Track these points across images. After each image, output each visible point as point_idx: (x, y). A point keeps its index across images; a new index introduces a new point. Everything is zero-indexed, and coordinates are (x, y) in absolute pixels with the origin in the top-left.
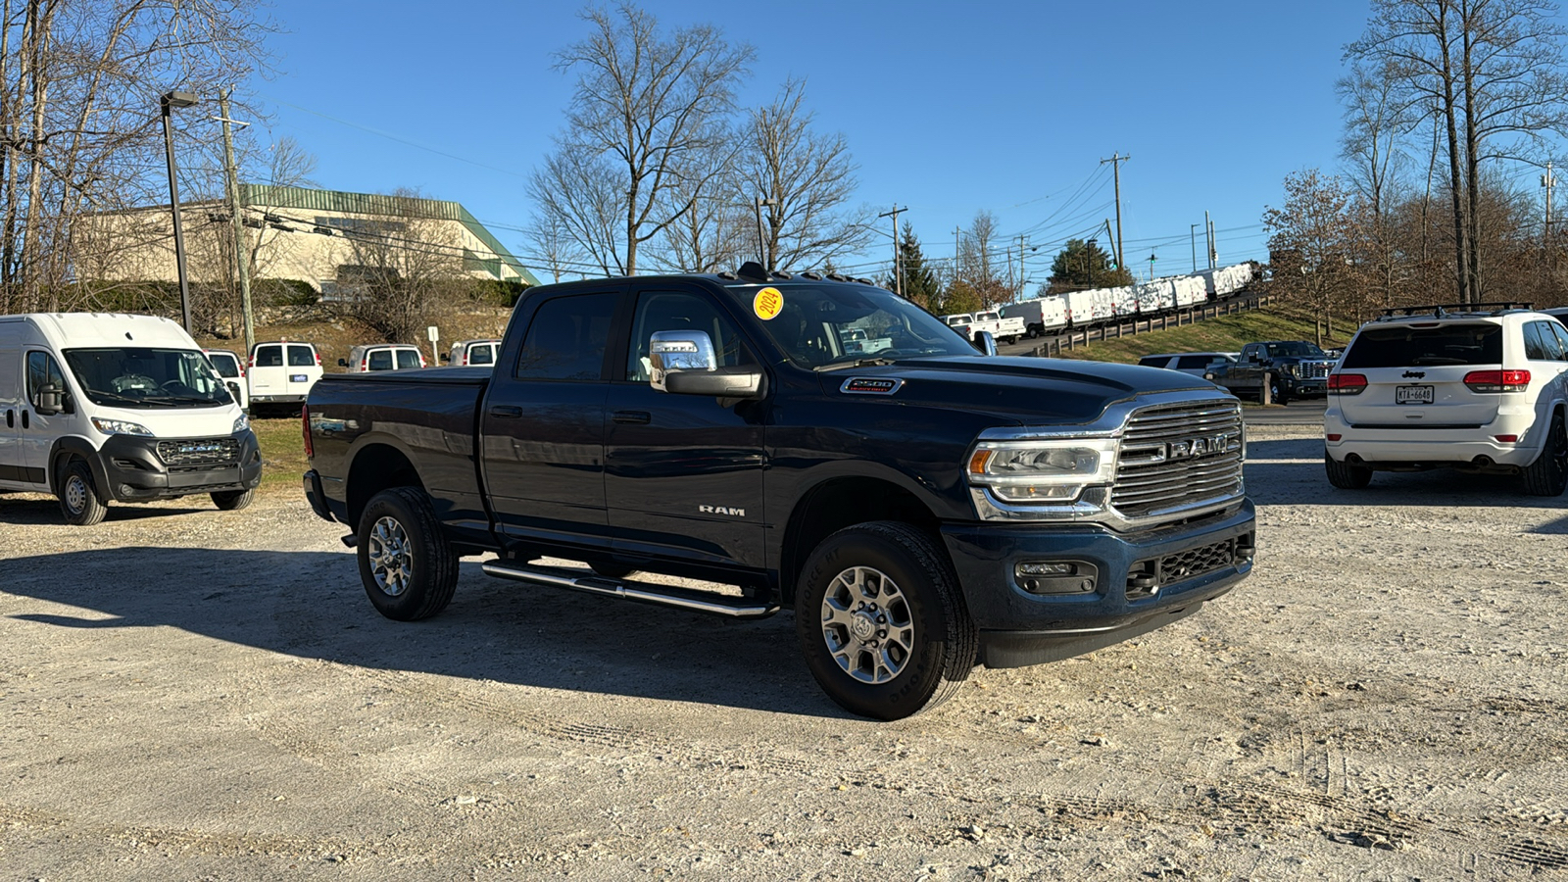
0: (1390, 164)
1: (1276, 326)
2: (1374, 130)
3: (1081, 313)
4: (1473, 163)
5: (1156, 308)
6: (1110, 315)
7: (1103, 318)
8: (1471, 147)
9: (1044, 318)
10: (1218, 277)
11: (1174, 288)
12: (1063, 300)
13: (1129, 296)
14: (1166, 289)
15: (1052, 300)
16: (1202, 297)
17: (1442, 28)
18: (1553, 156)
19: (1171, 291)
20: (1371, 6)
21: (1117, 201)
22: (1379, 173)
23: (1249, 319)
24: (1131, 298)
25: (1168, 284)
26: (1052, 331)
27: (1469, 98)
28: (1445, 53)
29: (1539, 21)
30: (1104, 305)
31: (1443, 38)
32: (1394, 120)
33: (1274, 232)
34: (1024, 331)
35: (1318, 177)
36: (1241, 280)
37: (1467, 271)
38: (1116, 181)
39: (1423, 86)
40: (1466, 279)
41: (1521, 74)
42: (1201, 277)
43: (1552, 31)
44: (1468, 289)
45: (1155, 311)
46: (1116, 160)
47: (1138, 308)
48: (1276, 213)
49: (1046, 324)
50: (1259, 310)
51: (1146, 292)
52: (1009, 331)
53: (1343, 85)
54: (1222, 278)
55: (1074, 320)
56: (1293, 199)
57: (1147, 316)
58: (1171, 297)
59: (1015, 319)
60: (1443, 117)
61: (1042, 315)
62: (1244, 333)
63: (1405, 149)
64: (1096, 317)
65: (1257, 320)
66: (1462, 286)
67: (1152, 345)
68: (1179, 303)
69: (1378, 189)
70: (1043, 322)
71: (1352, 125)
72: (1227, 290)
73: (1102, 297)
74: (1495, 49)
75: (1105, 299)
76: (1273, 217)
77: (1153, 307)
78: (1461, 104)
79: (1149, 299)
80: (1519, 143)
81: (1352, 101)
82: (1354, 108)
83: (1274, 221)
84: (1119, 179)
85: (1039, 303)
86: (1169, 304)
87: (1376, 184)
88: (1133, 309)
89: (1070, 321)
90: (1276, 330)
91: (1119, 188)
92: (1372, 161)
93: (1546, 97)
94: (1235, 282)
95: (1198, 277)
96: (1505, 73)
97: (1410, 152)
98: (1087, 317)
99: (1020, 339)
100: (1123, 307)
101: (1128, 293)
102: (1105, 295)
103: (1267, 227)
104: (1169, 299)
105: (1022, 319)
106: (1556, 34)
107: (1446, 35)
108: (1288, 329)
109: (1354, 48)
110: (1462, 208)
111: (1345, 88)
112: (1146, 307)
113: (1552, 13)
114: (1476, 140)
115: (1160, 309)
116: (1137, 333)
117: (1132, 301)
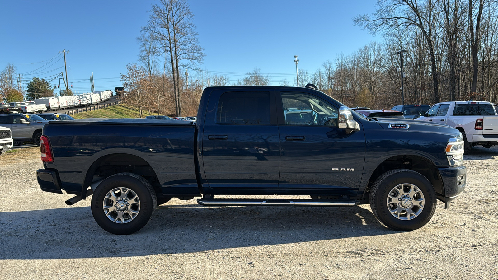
0: (153, 65)
1: (126, 110)
2: (148, 54)
3: (63, 104)
4: (177, 67)
5: (86, 103)
6: (72, 105)
7: (70, 106)
8: (177, 63)
9: (50, 105)
10: (102, 94)
11: (91, 97)
12: (57, 99)
13: (77, 99)
14: (88, 97)
15: (53, 98)
16: (99, 100)
17: (168, 27)
18: (197, 68)
19: (90, 98)
20: (149, 17)
21: (65, 66)
22: (150, 67)
23: (117, 108)
24: (78, 99)
25: (89, 95)
26: (53, 109)
27: (175, 49)
28: (169, 35)
29: (192, 30)
30: (70, 101)
31: (168, 30)
32: (154, 51)
33: (124, 82)
34: (46, 109)
35: (137, 66)
36: (109, 96)
37: (177, 97)
38: (65, 59)
39: (163, 43)
40: (177, 100)
41: (188, 44)
42: (98, 94)
43: (195, 33)
44: (177, 102)
45: (86, 104)
46: (64, 52)
47: (80, 103)
48: (124, 76)
49: (51, 107)
50: (119, 106)
51: (83, 98)
52: (41, 109)
53: (139, 39)
54: (103, 94)
55: (61, 106)
56: (129, 72)
57: (83, 106)
58: (90, 100)
59: (42, 105)
60: (169, 53)
61: (49, 104)
62: (118, 113)
63: (157, 61)
64: (68, 105)
65: (120, 108)
66: (176, 102)
67: (94, 115)
68: (93, 102)
69: (150, 71)
70: (50, 106)
71: (142, 51)
72: (105, 99)
73: (69, 98)
74: (182, 36)
75: (70, 99)
76: (123, 77)
77: (85, 103)
78: (173, 50)
79: (84, 100)
80: (189, 63)
81: (141, 44)
82: (142, 46)
83: (124, 78)
84: (65, 58)
85: (48, 99)
86: (90, 102)
87: (150, 70)
88: (79, 103)
89: (59, 107)
90: (126, 112)
91: (66, 62)
92: (148, 63)
93: (194, 51)
94: (107, 96)
95: (97, 94)
96: (185, 43)
97: (158, 62)
98: (65, 105)
99: (44, 112)
100: (76, 102)
101: (77, 97)
102: (70, 98)
103: (122, 80)
104: (89, 100)
105: (45, 105)
106: (196, 34)
107: (169, 29)
108: (130, 112)
109: (144, 29)
110: (175, 79)
111: (139, 40)
112: (83, 102)
113: (195, 28)
114: (178, 61)
115: (87, 104)
116: (87, 111)
117: (79, 100)
